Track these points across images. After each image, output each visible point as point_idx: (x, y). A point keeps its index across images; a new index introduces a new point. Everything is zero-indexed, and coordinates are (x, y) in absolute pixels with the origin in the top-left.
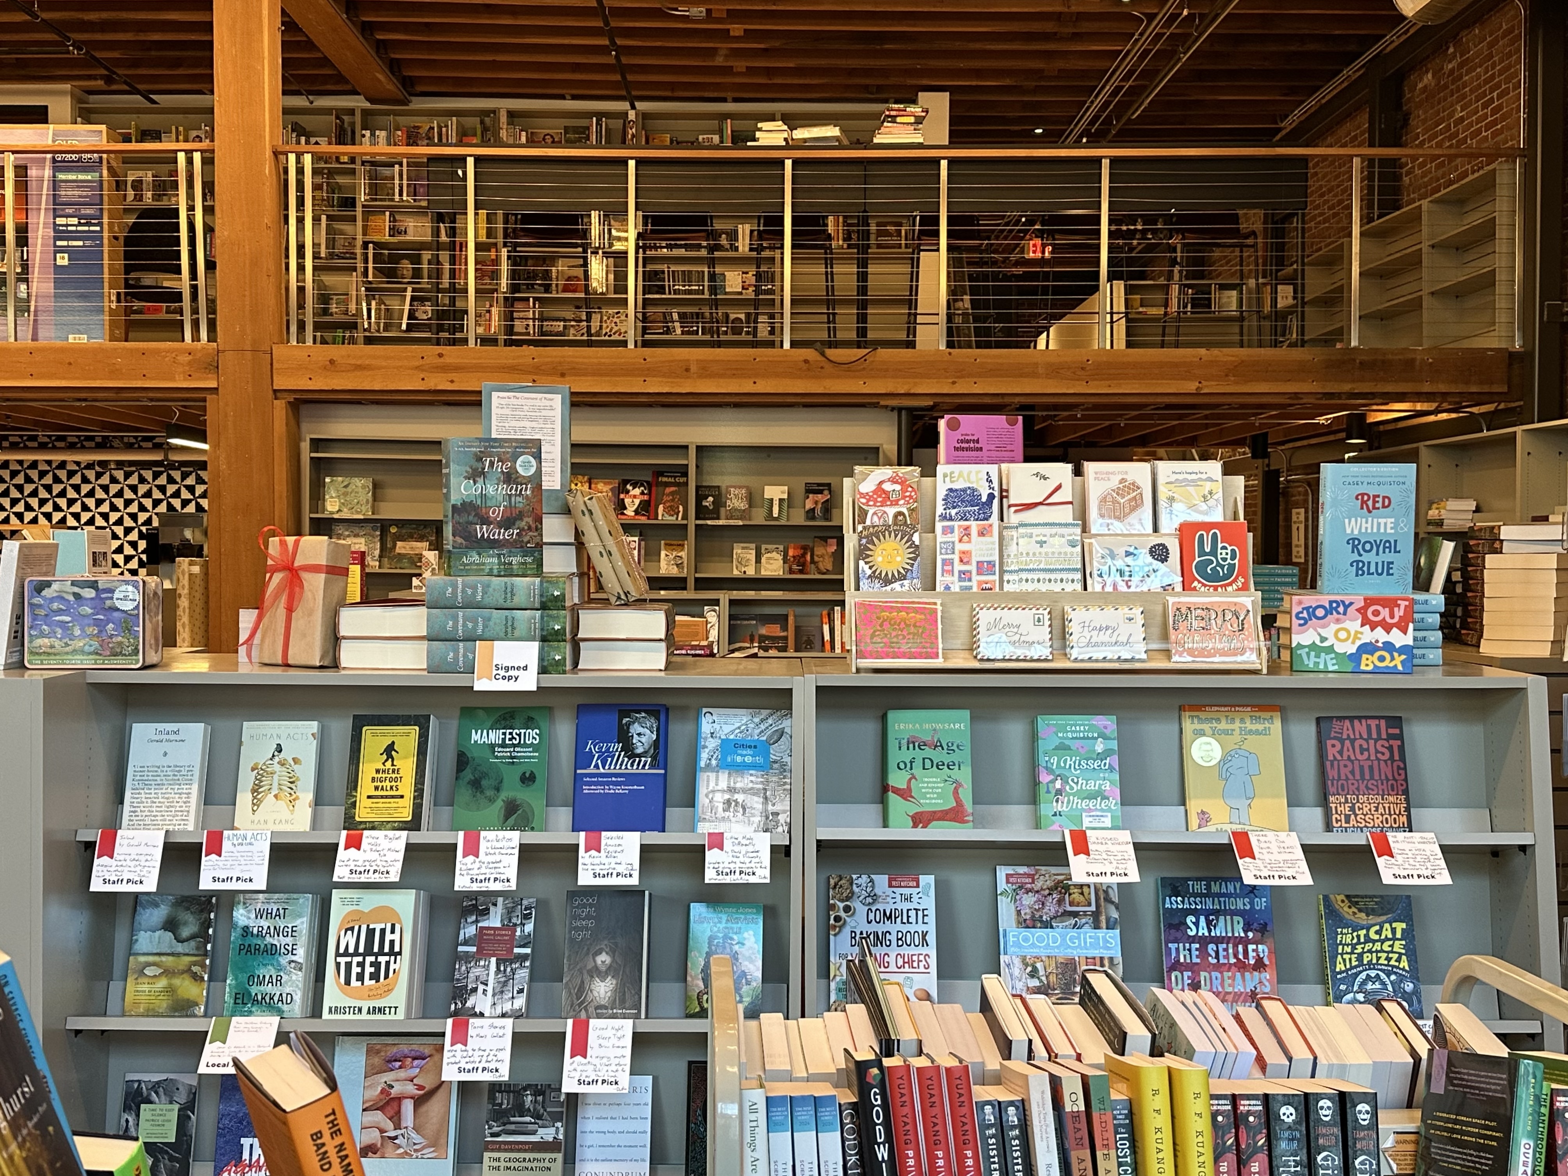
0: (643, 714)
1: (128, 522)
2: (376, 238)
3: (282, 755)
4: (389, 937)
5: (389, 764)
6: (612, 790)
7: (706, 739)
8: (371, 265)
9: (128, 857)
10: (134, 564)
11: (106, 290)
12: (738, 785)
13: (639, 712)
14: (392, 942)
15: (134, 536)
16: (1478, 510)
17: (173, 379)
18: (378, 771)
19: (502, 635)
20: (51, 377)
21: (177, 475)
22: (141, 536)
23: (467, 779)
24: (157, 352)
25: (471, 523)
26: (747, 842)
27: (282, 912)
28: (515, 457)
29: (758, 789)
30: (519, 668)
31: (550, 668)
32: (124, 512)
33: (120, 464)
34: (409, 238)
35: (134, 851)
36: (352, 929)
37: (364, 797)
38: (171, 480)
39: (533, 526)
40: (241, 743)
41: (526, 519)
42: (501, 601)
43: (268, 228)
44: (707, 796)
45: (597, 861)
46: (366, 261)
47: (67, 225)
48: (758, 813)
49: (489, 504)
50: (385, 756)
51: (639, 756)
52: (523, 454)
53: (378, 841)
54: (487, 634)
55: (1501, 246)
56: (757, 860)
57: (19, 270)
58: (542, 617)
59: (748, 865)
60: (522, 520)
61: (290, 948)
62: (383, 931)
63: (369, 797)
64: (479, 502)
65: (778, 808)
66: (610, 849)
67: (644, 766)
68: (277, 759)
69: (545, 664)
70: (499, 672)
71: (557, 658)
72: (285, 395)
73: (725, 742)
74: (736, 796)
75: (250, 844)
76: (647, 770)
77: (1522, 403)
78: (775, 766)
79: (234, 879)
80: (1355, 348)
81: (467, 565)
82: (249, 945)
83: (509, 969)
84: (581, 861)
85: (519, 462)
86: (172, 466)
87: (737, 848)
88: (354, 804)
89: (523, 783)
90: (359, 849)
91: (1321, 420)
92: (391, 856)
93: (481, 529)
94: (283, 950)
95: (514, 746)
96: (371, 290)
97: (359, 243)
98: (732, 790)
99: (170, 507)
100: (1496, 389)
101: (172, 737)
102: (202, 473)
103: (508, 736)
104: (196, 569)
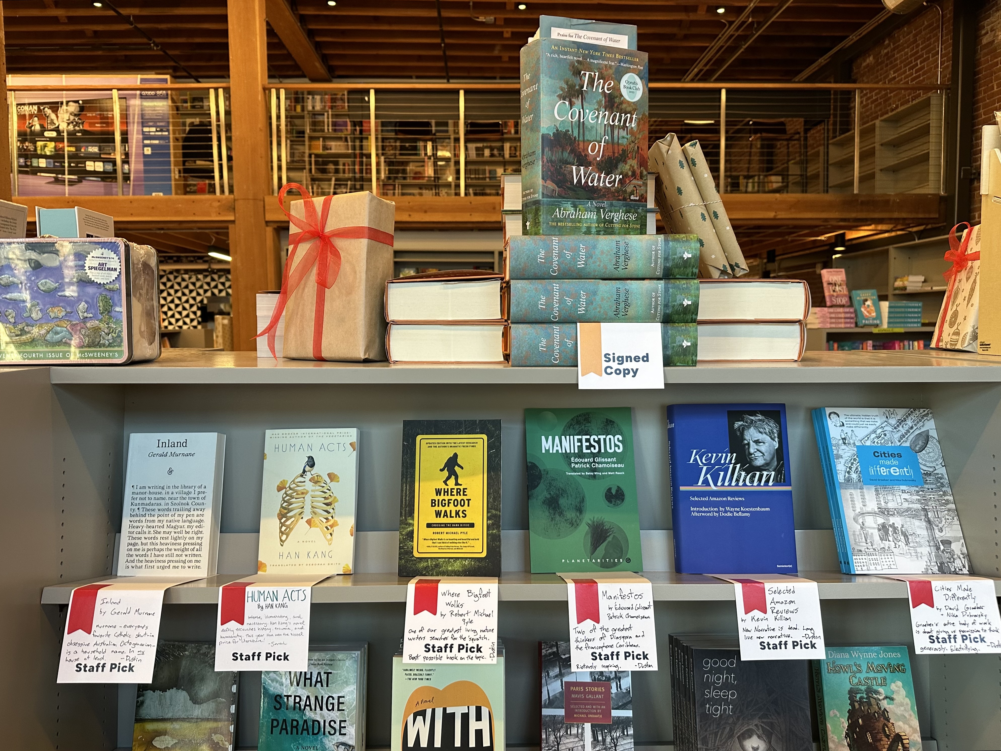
0: (760, 417)
1: (191, 301)
2: (316, 152)
3: (315, 470)
4: (474, 725)
5: (451, 483)
6: (730, 512)
7: (838, 445)
8: (313, 167)
9: (112, 631)
10: (195, 323)
11: (172, 167)
12: (891, 505)
13: (753, 413)
14: (479, 733)
15: (194, 308)
16: (925, 281)
17: (210, 216)
18: (438, 492)
19: (611, 314)
20: (142, 215)
21: (216, 277)
22: (199, 308)
23: (541, 498)
24: (201, 201)
25: (567, 163)
26: (965, 594)
27: (324, 677)
28: (619, 74)
29: (917, 510)
30: (637, 359)
31: (676, 358)
32: (189, 296)
33: (186, 271)
34: (333, 151)
35: (119, 620)
36: (423, 713)
37: (423, 525)
38: (213, 280)
39: (638, 172)
40: (263, 456)
41: (630, 162)
42: (611, 267)
43: (261, 130)
44: (855, 520)
45: (763, 625)
46: (310, 164)
47: (150, 132)
48: (924, 542)
49: (588, 137)
50: (446, 473)
51: (760, 469)
52: (628, 71)
53: (460, 600)
54: (592, 314)
55: (933, 138)
56: (983, 620)
57: (123, 157)
58: (666, 290)
59: (971, 627)
60: (625, 162)
61: (337, 726)
62: (465, 717)
63: (429, 525)
64: (576, 134)
65: (947, 534)
66: (779, 607)
67: (767, 481)
68: (308, 476)
69: (669, 352)
70: (611, 364)
71: (686, 344)
72: (272, 224)
73: (861, 450)
74: (892, 520)
75: (283, 606)
76: (771, 487)
77: (945, 224)
78: (930, 479)
79: (263, 656)
80: (856, 194)
81: (560, 220)
82: (284, 721)
83: (608, 739)
84: (741, 625)
85: (623, 82)
86: (213, 272)
87: (952, 603)
88: (410, 535)
89: (610, 501)
90: (434, 613)
91: (822, 238)
92: (480, 623)
93: (578, 171)
94: (328, 729)
95: (594, 455)
96: (313, 180)
97: (307, 155)
98: (884, 512)
99: (213, 294)
100: (932, 216)
101: (179, 450)
102: (230, 277)
103: (585, 444)
104: (226, 322)
